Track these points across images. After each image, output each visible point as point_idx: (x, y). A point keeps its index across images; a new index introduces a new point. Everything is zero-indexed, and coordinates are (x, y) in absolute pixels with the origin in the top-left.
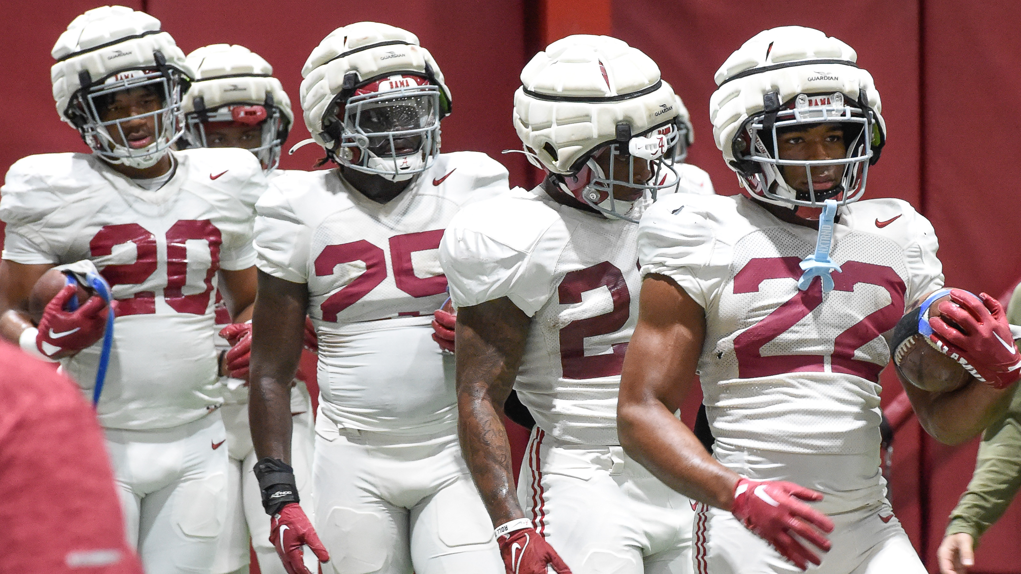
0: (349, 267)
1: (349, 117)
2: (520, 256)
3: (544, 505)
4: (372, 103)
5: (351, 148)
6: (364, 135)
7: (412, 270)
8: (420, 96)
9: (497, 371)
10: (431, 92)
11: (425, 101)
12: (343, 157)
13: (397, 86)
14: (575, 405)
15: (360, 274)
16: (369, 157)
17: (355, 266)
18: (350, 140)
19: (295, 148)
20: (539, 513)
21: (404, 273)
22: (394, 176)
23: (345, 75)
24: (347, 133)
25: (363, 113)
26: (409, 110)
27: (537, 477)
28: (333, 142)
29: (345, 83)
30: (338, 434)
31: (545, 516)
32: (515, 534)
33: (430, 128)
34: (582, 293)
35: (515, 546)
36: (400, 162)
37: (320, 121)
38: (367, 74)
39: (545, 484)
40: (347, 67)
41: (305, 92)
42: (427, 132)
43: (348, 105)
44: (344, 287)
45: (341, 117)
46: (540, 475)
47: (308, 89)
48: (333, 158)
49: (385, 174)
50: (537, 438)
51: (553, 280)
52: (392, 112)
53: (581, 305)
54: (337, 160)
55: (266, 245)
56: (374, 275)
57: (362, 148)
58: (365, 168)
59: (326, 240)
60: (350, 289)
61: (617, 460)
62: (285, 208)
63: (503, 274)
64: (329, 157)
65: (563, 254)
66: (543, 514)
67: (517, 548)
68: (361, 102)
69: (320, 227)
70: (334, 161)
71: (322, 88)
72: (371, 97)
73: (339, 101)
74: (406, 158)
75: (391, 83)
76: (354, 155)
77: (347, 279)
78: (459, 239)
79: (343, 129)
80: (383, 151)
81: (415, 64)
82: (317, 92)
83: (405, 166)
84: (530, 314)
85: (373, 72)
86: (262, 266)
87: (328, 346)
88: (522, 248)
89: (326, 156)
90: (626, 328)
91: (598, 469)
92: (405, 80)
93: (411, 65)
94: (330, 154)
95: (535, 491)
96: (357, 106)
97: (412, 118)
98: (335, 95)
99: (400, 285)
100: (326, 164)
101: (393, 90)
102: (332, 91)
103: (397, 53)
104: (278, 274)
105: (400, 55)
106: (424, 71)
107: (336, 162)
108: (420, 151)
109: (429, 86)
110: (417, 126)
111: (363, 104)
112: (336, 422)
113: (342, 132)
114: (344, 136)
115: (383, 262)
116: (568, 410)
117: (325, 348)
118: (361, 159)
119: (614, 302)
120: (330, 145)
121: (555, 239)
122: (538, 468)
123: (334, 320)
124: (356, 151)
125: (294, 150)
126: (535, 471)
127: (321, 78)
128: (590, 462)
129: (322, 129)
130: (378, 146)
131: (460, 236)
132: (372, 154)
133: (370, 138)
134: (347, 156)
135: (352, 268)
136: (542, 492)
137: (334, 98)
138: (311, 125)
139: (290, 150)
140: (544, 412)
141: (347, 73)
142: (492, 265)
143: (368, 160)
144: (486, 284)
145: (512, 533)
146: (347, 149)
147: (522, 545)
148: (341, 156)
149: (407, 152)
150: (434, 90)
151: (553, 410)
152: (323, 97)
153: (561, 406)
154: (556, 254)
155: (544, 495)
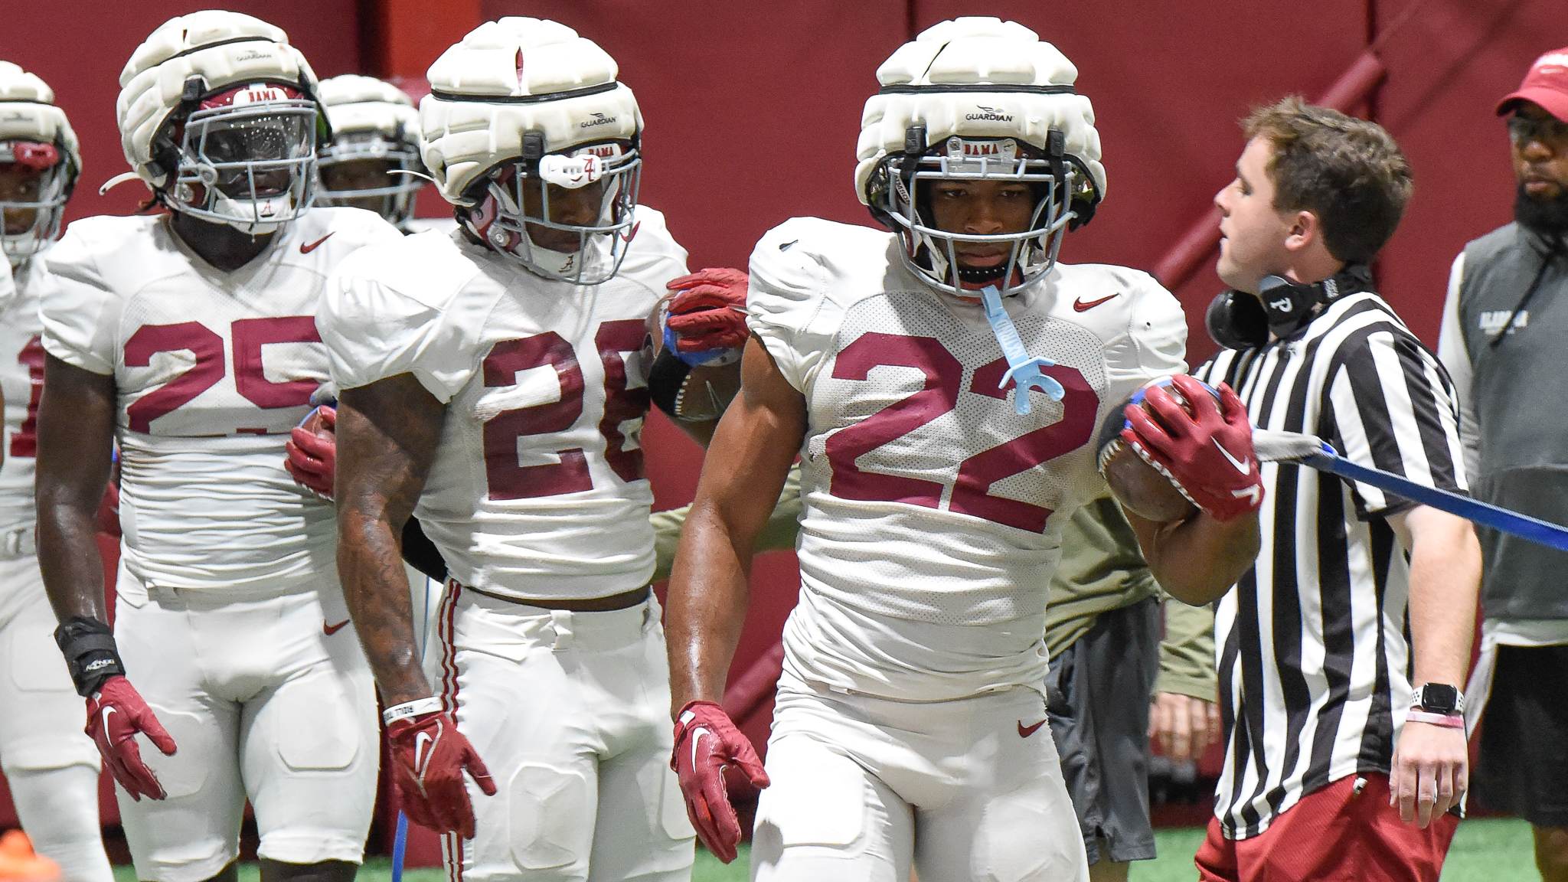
0: (172, 358)
1: (190, 143)
2: (432, 313)
3: (458, 693)
4: (223, 121)
5: (191, 185)
6: (211, 167)
7: (261, 369)
8: (291, 115)
9: (399, 478)
10: (306, 110)
11: (296, 122)
12: (179, 199)
13: (259, 99)
14: (505, 543)
15: (188, 368)
16: (217, 198)
17: (181, 357)
18: (189, 173)
19: (109, 185)
20: (451, 703)
21: (250, 373)
22: (252, 225)
23: (186, 82)
24: (188, 163)
25: (211, 136)
26: (274, 135)
27: (450, 653)
28: (165, 176)
29: (185, 91)
30: (147, 597)
31: (459, 708)
32: (424, 719)
33: (304, 160)
34: (516, 373)
35: (422, 737)
36: (261, 206)
37: (148, 146)
38: (217, 80)
39: (461, 663)
40: (189, 70)
41: (126, 105)
42: (300, 165)
43: (189, 124)
44: (162, 385)
45: (178, 141)
46: (454, 649)
47: (131, 102)
48: (163, 200)
49: (239, 222)
50: (450, 597)
51: (477, 351)
52: (250, 140)
53: (515, 389)
54: (170, 203)
55: (56, 317)
56: (207, 371)
57: (206, 184)
58: (210, 212)
59: (142, 317)
60: (172, 389)
61: (561, 630)
62: (89, 268)
63: (407, 339)
64: (157, 198)
65: (492, 316)
66: (456, 706)
67: (426, 741)
68: (209, 119)
69: (135, 297)
70: (164, 204)
71: (151, 99)
72: (223, 113)
73: (175, 117)
74: (268, 202)
75: (251, 94)
76: (196, 195)
77: (167, 374)
78: (345, 291)
79: (181, 157)
80: (236, 189)
81: (285, 69)
82: (144, 104)
83: (267, 212)
84: (444, 399)
85: (224, 78)
86: (51, 348)
87: (133, 467)
88: (434, 305)
89: (153, 197)
90: (577, 427)
91: (535, 645)
92: (270, 90)
93: (278, 71)
94: (159, 194)
95: (447, 671)
96: (202, 125)
97: (279, 148)
98: (171, 109)
99: (242, 388)
100: (152, 209)
101: (253, 103)
102: (167, 103)
103: (260, 52)
104: (74, 360)
105: (264, 56)
106: (296, 81)
107: (167, 205)
108: (288, 194)
109: (303, 101)
110: (284, 157)
111: (211, 123)
112: (143, 579)
113: (179, 161)
114: (181, 167)
115: (221, 355)
116: (496, 549)
117: (130, 470)
118: (204, 202)
119: (562, 387)
120: (160, 182)
121: (481, 294)
122: (451, 640)
123: (145, 430)
124: (198, 189)
125: (107, 189)
126: (447, 643)
127: (150, 85)
128: (524, 635)
129: (151, 156)
130: (230, 183)
131: (346, 287)
132: (220, 194)
133: (218, 170)
134: (185, 196)
135: (176, 360)
136: (457, 674)
137: (169, 114)
138: (133, 152)
139: (102, 188)
140: (459, 551)
141: (189, 79)
142: (392, 326)
143: (215, 203)
144: (383, 352)
145: (418, 718)
146: (185, 186)
147: (433, 735)
148: (176, 196)
149: (270, 193)
150: (310, 107)
151: (474, 549)
152: (153, 111)
153: (485, 542)
154: (482, 314)
155: (459, 679)
